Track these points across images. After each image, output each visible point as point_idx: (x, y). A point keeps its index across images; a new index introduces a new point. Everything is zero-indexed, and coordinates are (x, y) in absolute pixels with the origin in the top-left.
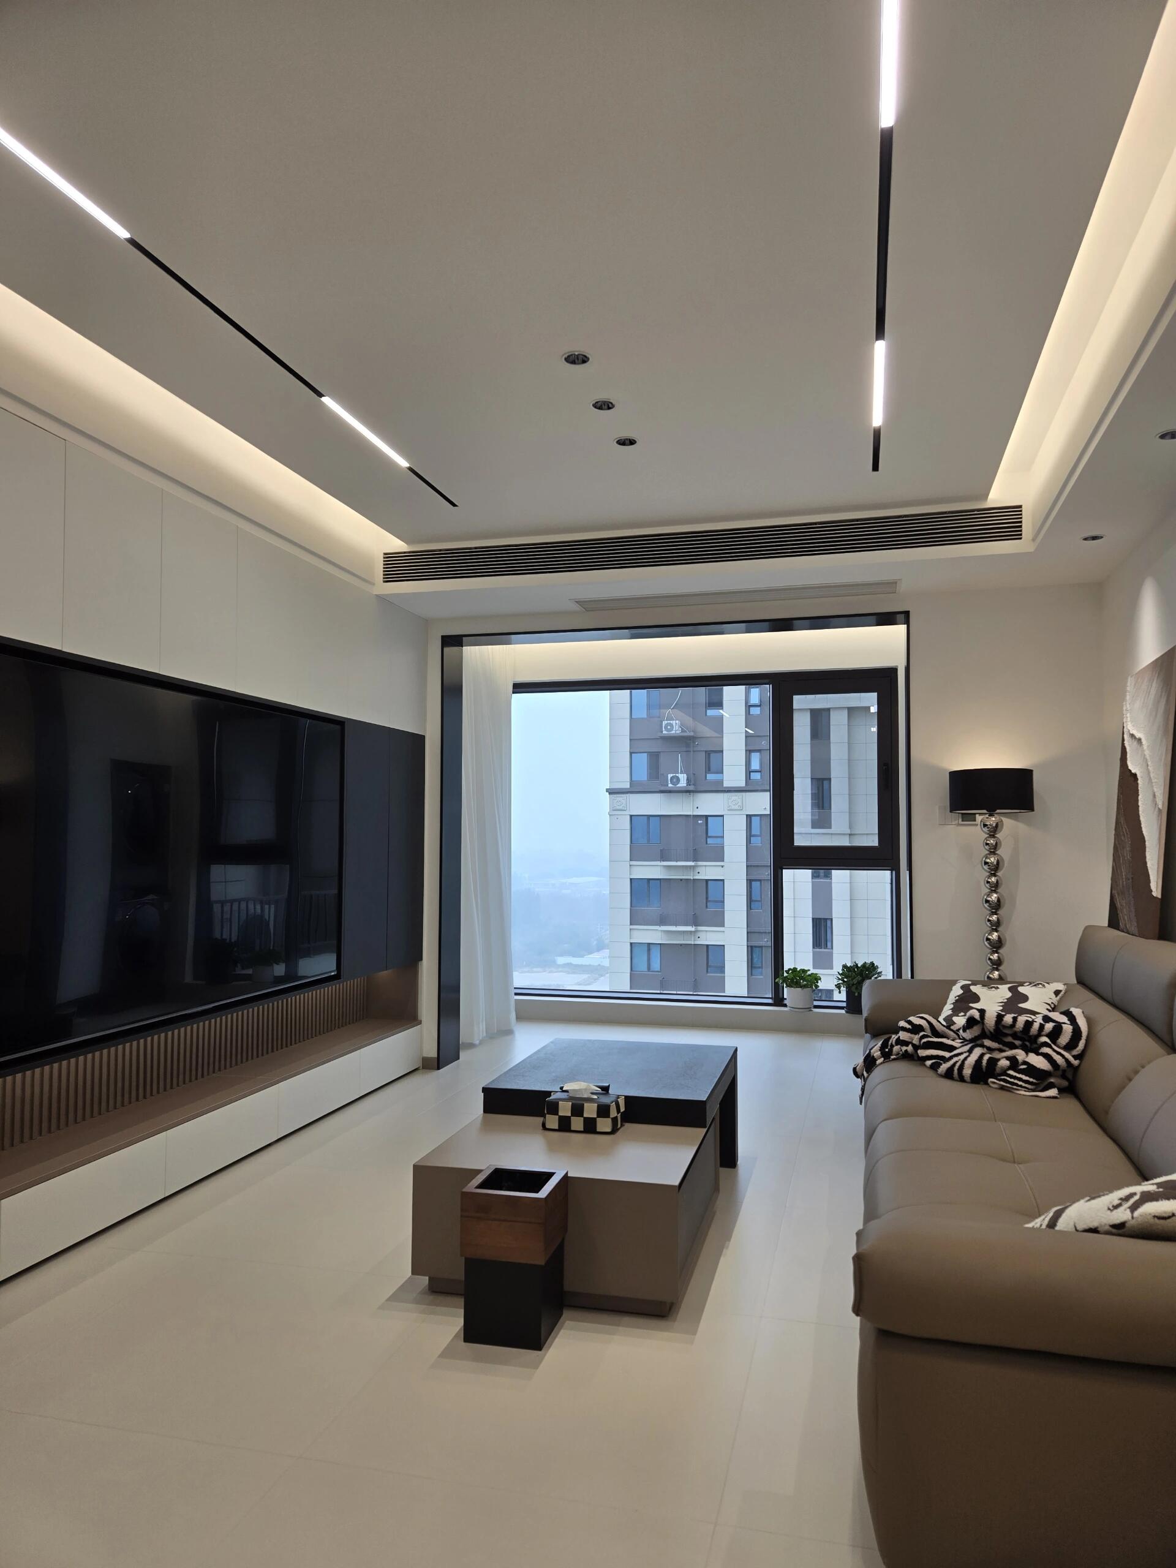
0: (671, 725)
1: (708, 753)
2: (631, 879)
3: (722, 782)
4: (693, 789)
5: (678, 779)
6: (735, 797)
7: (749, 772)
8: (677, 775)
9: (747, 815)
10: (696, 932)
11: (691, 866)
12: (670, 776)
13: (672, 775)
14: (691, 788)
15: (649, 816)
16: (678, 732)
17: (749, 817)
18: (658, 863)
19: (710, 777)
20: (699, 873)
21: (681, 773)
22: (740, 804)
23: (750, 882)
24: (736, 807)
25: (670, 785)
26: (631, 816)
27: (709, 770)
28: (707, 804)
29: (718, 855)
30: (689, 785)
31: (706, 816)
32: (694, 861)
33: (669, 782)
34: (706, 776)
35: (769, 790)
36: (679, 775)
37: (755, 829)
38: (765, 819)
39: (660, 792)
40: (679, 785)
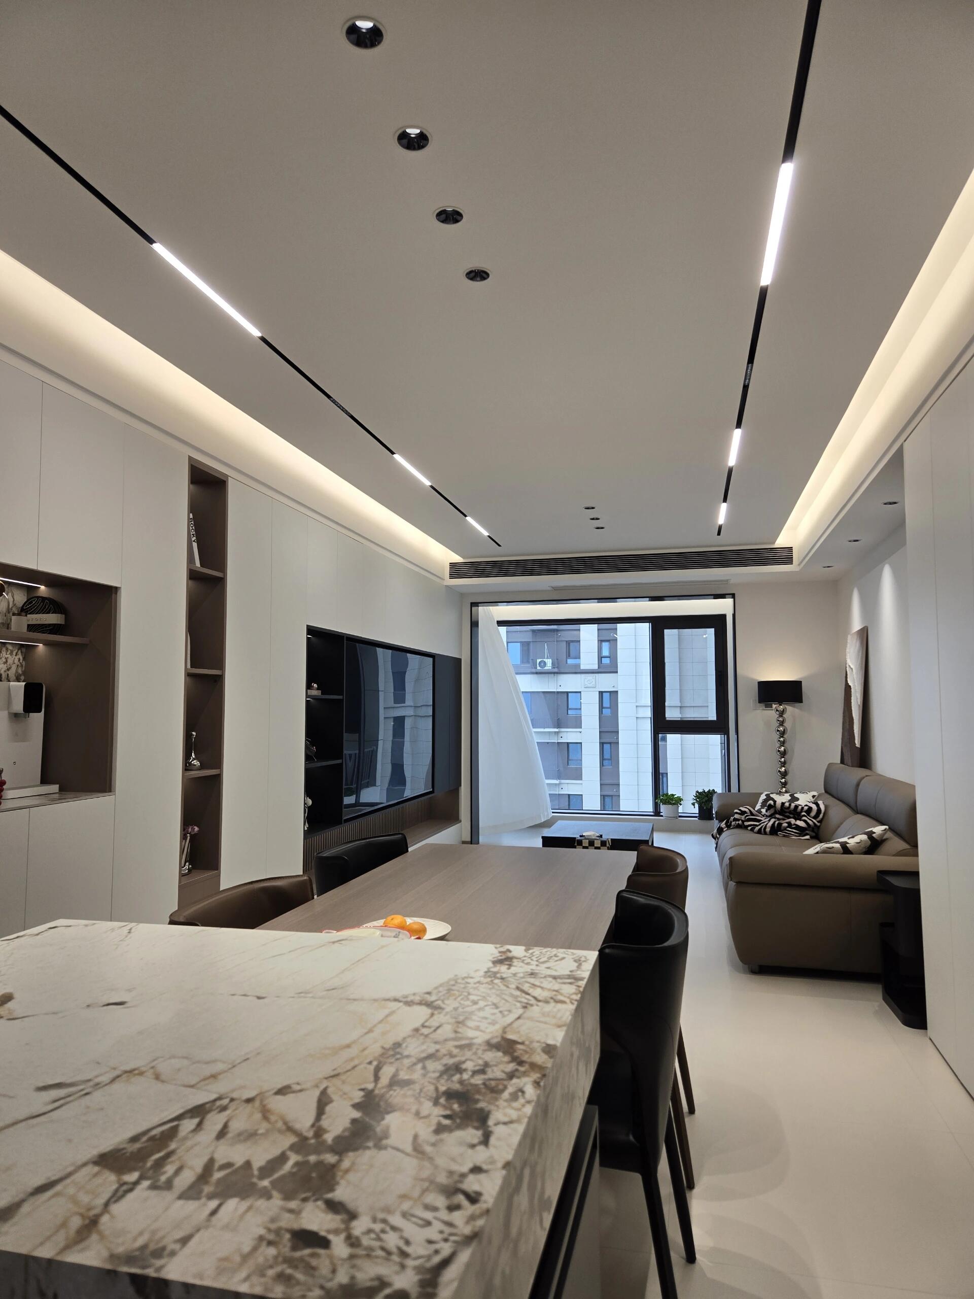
1: (568, 643)
3: (579, 665)
4: (557, 671)
5: (545, 663)
6: (590, 677)
7: (600, 658)
8: (544, 660)
9: (599, 692)
10: (560, 784)
11: (555, 732)
12: (538, 661)
13: (540, 660)
14: (556, 670)
17: (601, 693)
19: (570, 661)
20: (562, 737)
21: (547, 658)
22: (594, 683)
23: (602, 744)
24: (591, 685)
25: (538, 668)
27: (569, 656)
28: (567, 683)
29: (577, 723)
30: (554, 668)
31: (567, 692)
32: (557, 728)
33: (538, 666)
34: (567, 661)
35: (617, 672)
36: (546, 660)
37: (606, 703)
38: (614, 694)
39: (533, 673)
40: (546, 668)
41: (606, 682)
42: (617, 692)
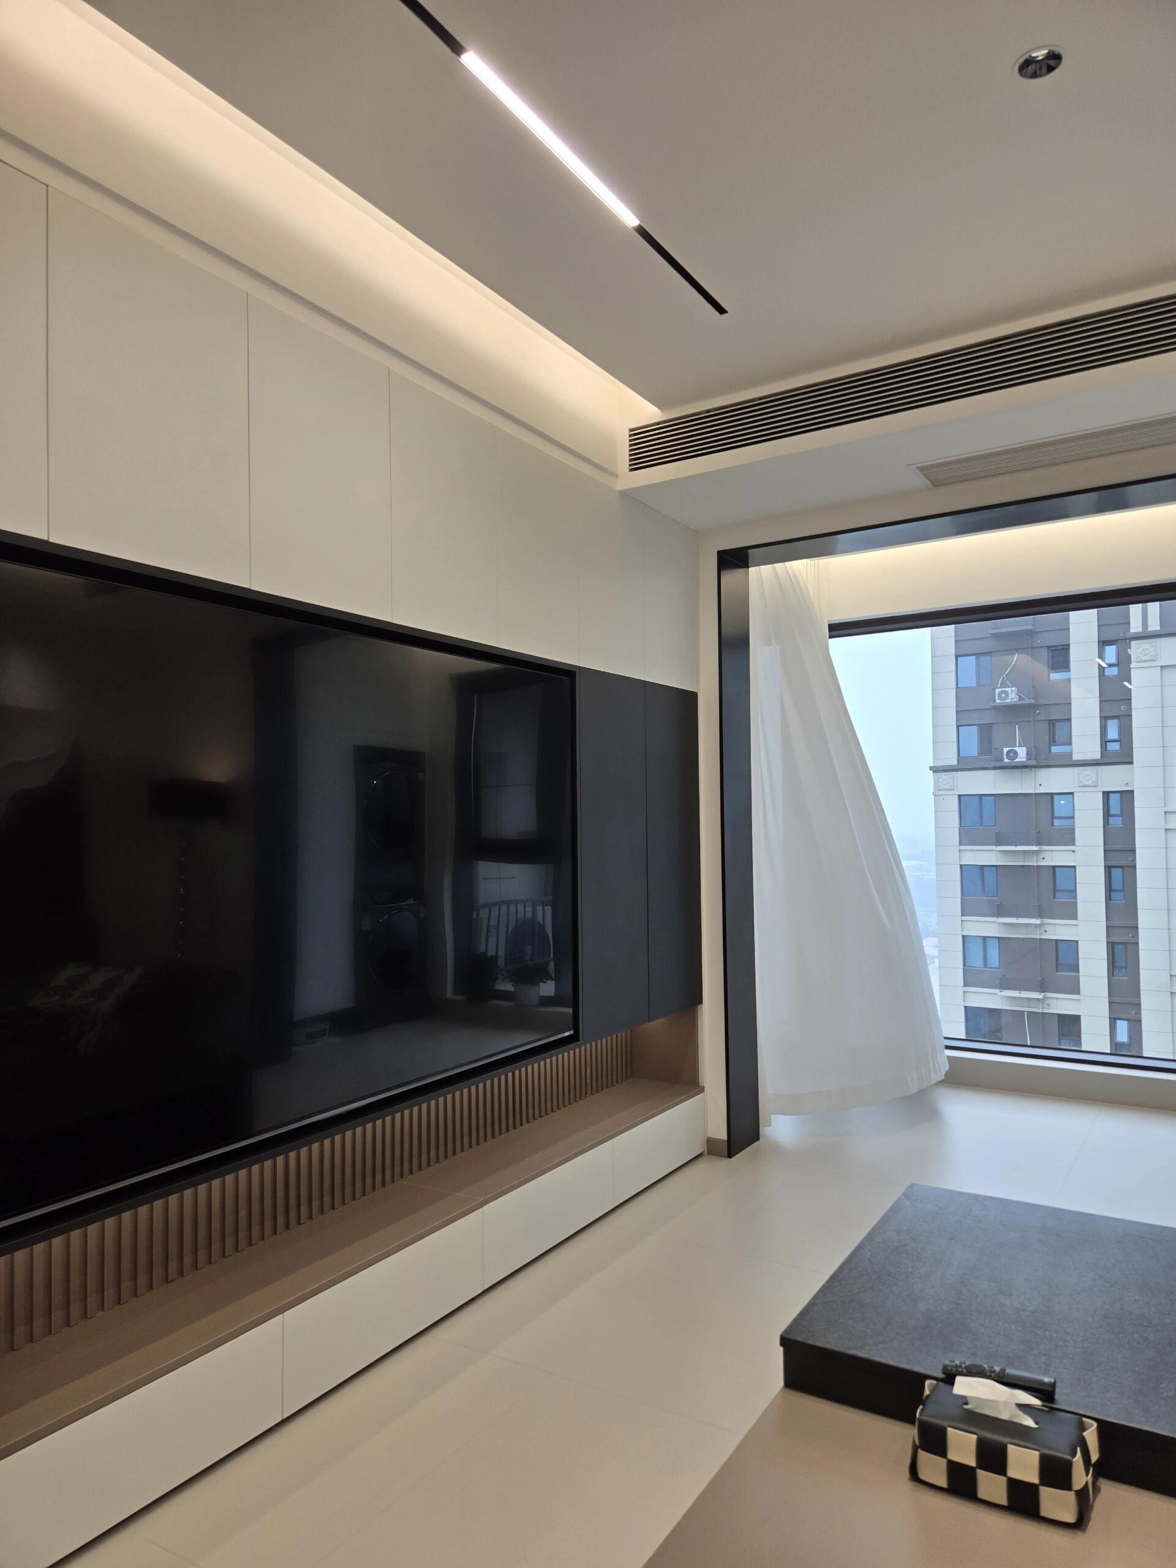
0: (1006, 693)
1: (1052, 723)
2: (961, 866)
3: (1070, 755)
4: (1039, 762)
5: (1016, 753)
6: (1089, 771)
7: (1104, 742)
8: (1014, 748)
9: (1103, 792)
10: (1041, 925)
11: (1033, 851)
12: (1006, 750)
13: (1008, 749)
14: (1033, 762)
15: (981, 796)
16: (1015, 700)
17: (1106, 795)
18: (994, 848)
19: (1055, 749)
20: (1043, 858)
21: (1020, 746)
22: (1094, 779)
23: (1108, 869)
24: (1089, 783)
25: (1006, 760)
26: (960, 796)
27: (1054, 741)
28: (1052, 781)
29: (1068, 837)
30: (1030, 759)
31: (1051, 794)
32: (1037, 845)
33: (1005, 757)
34: (1050, 749)
35: (1131, 763)
36: (1017, 749)
37: (1115, 808)
38: (1127, 796)
39: (995, 768)
40: (1017, 760)
41: (1114, 778)
42: (1133, 791)
